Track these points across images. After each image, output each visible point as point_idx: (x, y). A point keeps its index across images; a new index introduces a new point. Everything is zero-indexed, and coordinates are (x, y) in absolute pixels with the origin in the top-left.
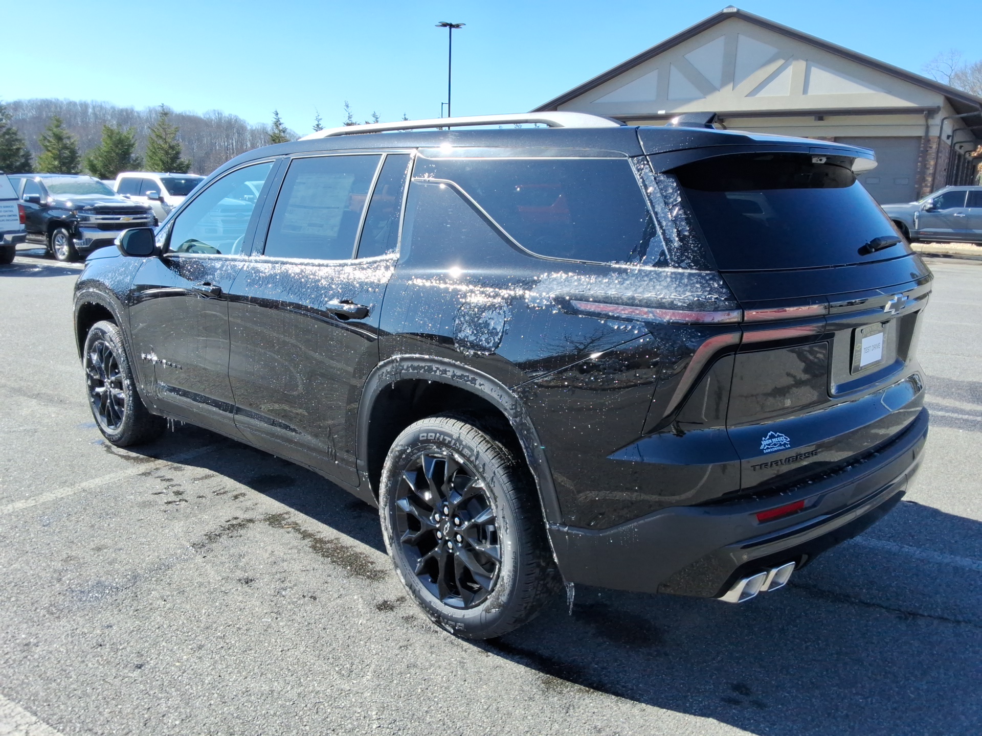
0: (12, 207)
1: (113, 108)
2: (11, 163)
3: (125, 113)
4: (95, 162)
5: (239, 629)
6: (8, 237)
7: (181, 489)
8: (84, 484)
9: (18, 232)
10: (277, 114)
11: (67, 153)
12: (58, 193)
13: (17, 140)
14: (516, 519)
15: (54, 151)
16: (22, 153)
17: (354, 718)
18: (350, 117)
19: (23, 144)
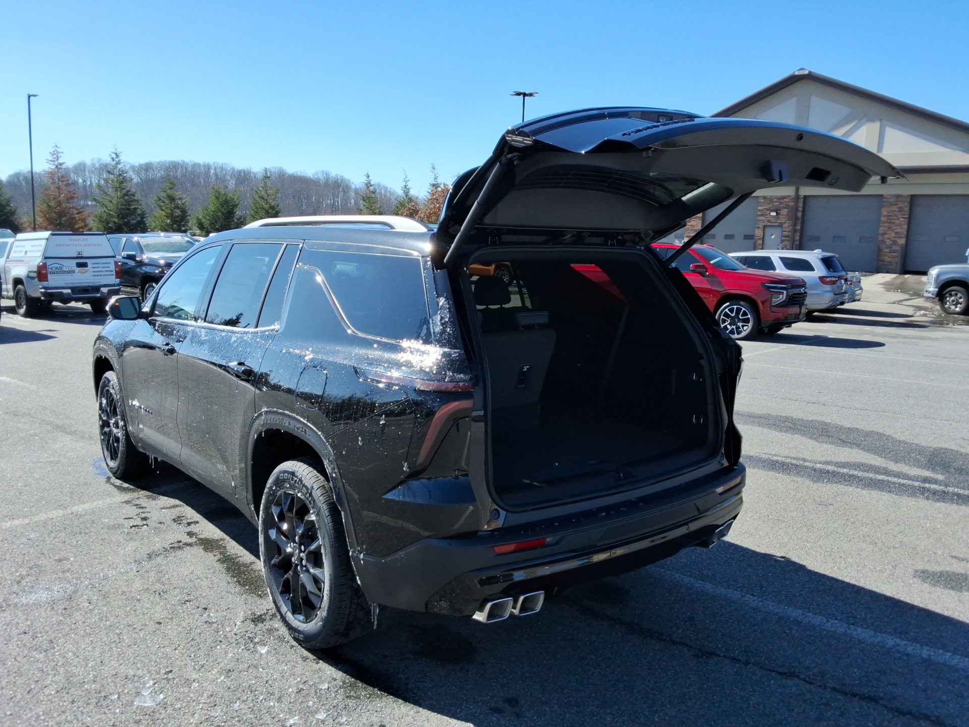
0: (109, 263)
1: (233, 169)
2: (129, 222)
3: (243, 174)
4: (204, 220)
5: (135, 628)
6: (105, 290)
7: (148, 515)
8: (75, 508)
9: (114, 285)
10: (368, 176)
11: (178, 212)
12: (153, 252)
13: (135, 200)
14: (332, 546)
15: (167, 210)
16: (139, 212)
17: (185, 701)
18: (436, 178)
19: (140, 205)
